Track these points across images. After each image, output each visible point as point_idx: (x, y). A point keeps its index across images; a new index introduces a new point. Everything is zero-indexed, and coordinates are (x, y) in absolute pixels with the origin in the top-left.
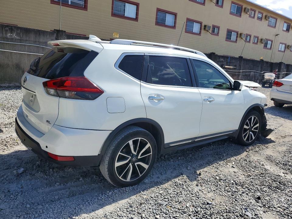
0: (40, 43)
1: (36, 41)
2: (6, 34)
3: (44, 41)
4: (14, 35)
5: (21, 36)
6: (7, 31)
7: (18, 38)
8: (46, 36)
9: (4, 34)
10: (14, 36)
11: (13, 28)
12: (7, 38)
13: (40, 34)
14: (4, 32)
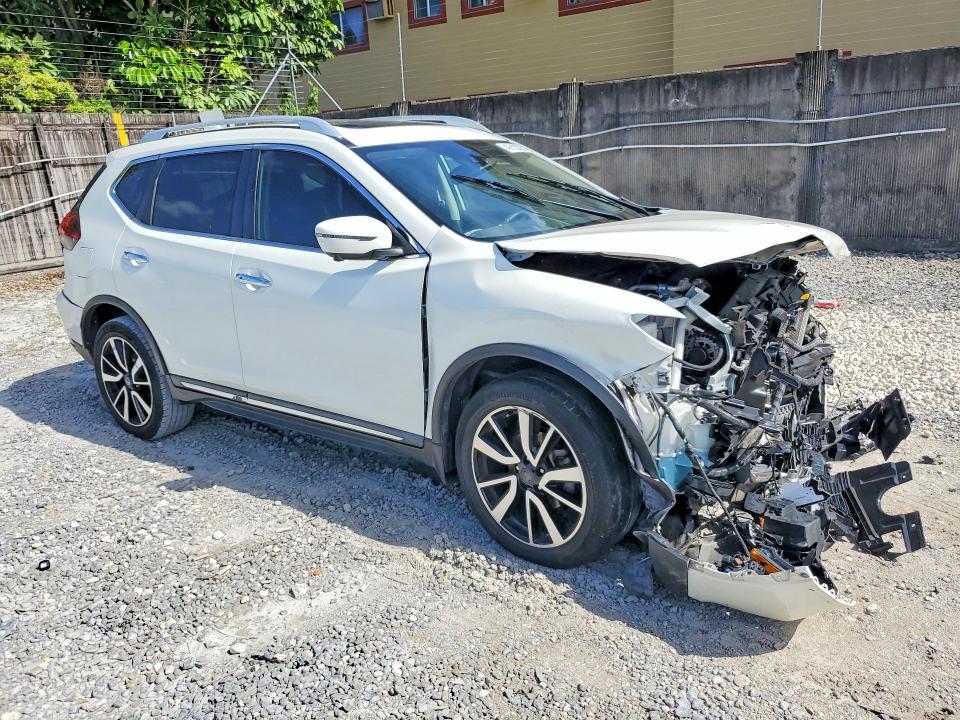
0: (748, 109)
1: (736, 107)
2: (666, 101)
3: (760, 101)
4: (684, 100)
5: (700, 99)
6: (668, 92)
7: (693, 106)
8: (766, 83)
9: (662, 103)
10: (685, 102)
11: (682, 81)
12: (667, 112)
13: (748, 82)
14: (662, 98)
